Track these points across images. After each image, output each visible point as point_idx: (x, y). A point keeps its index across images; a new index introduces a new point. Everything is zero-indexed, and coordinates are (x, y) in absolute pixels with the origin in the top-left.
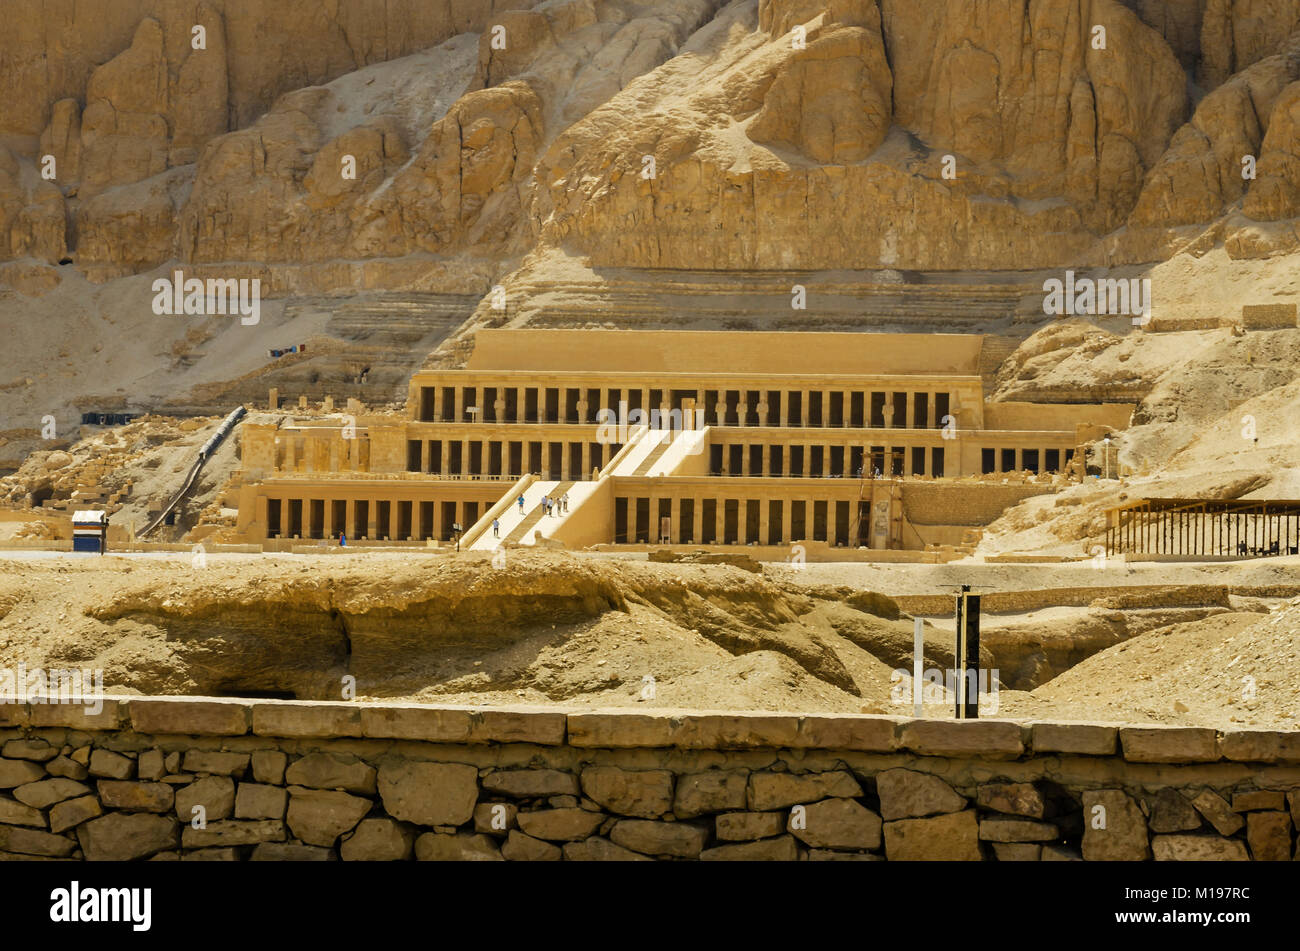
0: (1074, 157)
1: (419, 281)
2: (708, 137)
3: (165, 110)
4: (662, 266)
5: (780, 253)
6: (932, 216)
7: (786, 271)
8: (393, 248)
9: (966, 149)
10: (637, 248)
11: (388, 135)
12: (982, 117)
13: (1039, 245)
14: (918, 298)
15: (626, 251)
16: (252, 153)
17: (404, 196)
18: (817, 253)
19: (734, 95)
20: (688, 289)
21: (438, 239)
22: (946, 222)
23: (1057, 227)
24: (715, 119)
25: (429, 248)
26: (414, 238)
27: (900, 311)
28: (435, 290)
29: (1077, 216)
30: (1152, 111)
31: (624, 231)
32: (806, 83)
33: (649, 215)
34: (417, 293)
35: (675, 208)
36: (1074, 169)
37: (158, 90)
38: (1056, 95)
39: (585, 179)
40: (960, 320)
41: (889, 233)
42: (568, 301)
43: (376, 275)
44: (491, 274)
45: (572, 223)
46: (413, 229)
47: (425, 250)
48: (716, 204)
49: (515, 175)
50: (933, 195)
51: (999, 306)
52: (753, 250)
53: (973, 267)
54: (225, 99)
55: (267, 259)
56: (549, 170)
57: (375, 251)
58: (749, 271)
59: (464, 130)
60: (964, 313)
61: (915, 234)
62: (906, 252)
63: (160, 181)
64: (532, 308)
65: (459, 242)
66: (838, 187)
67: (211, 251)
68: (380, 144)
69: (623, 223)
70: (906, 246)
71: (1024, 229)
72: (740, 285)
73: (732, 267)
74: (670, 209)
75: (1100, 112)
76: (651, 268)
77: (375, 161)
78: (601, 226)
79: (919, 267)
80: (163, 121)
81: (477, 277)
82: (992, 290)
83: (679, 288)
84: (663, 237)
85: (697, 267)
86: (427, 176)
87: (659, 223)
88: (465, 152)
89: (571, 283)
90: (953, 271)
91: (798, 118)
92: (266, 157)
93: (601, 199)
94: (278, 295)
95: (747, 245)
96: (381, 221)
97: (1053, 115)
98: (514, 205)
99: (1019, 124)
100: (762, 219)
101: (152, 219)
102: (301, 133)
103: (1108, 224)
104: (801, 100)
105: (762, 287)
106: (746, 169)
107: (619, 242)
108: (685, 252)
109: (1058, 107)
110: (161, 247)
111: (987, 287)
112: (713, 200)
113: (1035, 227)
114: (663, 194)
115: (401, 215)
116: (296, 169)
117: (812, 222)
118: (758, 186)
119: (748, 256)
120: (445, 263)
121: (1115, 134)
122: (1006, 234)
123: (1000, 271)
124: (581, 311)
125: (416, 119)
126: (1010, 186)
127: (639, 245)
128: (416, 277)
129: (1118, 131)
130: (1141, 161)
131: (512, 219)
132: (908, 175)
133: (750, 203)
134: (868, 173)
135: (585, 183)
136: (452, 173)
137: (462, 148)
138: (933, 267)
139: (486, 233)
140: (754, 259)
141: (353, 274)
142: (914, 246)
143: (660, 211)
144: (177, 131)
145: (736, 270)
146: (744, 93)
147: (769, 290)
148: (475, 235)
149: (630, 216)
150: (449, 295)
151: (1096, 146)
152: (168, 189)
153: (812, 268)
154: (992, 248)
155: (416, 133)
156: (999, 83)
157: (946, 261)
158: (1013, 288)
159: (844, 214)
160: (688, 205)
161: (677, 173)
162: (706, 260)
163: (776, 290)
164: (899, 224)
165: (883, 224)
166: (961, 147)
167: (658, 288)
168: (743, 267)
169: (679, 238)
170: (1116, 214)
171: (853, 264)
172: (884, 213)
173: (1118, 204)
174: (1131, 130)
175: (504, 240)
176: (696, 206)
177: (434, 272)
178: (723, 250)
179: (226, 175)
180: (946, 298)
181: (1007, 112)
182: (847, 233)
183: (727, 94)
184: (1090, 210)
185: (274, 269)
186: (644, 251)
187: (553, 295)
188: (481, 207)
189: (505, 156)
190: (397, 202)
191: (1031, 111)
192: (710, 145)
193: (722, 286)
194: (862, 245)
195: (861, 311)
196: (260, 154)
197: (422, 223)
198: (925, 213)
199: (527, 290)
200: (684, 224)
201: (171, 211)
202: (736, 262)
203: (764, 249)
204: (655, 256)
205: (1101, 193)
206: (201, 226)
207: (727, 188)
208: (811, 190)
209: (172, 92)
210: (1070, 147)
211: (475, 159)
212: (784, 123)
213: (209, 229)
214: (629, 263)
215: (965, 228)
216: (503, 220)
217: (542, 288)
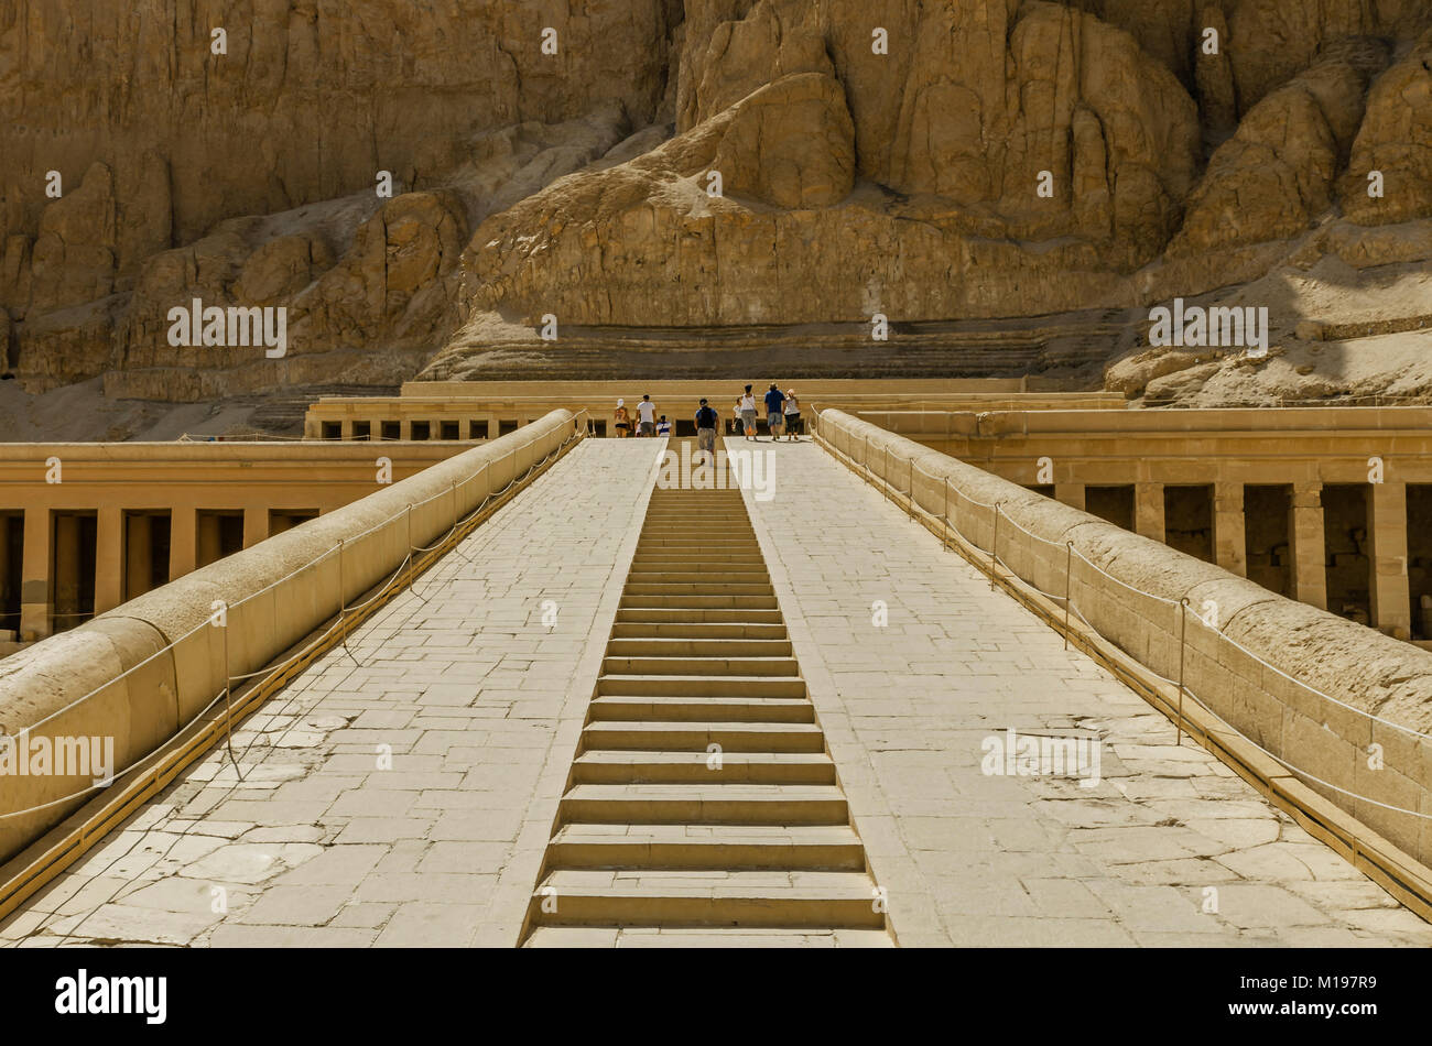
0: (1083, 191)
1: (344, 373)
2: (658, 187)
3: (112, 243)
4: (613, 322)
5: (746, 307)
6: (922, 260)
7: (755, 325)
8: (319, 345)
9: (951, 190)
10: (584, 304)
11: (315, 244)
12: (966, 155)
13: (1053, 287)
14: (917, 348)
15: (571, 309)
16: (185, 267)
17: (329, 294)
18: (788, 305)
19: (679, 154)
20: (644, 346)
21: (363, 334)
22: (938, 266)
23: (1073, 267)
24: (661, 175)
25: (355, 343)
26: (340, 334)
27: (899, 362)
28: (360, 381)
29: (1095, 254)
30: (1168, 140)
31: (569, 287)
32: (764, 128)
33: (597, 269)
34: (342, 385)
35: (626, 259)
36: (1085, 203)
37: (105, 225)
38: (1052, 129)
39: (519, 240)
40: (972, 370)
41: (871, 281)
42: (508, 360)
43: (301, 370)
44: (418, 366)
45: (508, 284)
46: (338, 326)
47: (350, 346)
48: (672, 254)
49: (441, 271)
50: (922, 237)
51: (1017, 355)
52: (716, 304)
53: (972, 315)
54: (169, 233)
55: (197, 364)
56: (477, 254)
57: (301, 349)
58: (713, 327)
59: (389, 228)
60: (975, 362)
61: (902, 281)
62: (893, 302)
63: (102, 304)
64: (466, 369)
65: (385, 338)
66: (809, 234)
67: (140, 357)
68: (306, 250)
69: (567, 278)
70: (893, 295)
71: (1032, 270)
72: (703, 342)
73: (691, 323)
74: (621, 262)
75: (1111, 140)
76: (602, 326)
77: (302, 266)
78: (542, 283)
79: (908, 319)
80: (109, 252)
81: (404, 369)
82: (1003, 338)
83: (635, 346)
84: (614, 291)
85: (653, 324)
86: (353, 275)
87: (608, 276)
88: (390, 248)
89: (511, 342)
90: (950, 320)
91: (757, 167)
92: (198, 271)
93: (540, 253)
94: (207, 399)
95: (708, 298)
96: (306, 320)
97: (1050, 151)
98: (440, 298)
99: (1009, 163)
100: (726, 268)
101: (90, 334)
102: (233, 249)
103: (1131, 262)
104: (759, 147)
105: (730, 343)
106: (705, 214)
107: (563, 299)
108: (638, 308)
109: (1055, 141)
110: (99, 360)
111: (998, 334)
112: (669, 250)
113: (1046, 267)
114: (612, 244)
115: (327, 313)
116: (226, 281)
117: (782, 272)
118: (722, 230)
119: (710, 311)
120: (372, 356)
121: (1130, 164)
122: (1011, 277)
123: (1006, 318)
124: (524, 370)
125: (344, 233)
126: (1007, 227)
127: (587, 300)
128: (341, 370)
129: (1133, 160)
130: (1164, 192)
131: (439, 312)
132: (889, 218)
133: (712, 251)
134: (844, 217)
135: (521, 243)
136: (377, 269)
137: (387, 244)
138: (925, 318)
139: (412, 326)
140: (717, 314)
141: (278, 372)
142: (902, 295)
143: (610, 263)
144: (122, 261)
145: (696, 327)
146: (689, 151)
147: (739, 346)
148: (401, 329)
149: (575, 271)
150: (375, 387)
151: (1107, 179)
152: (109, 309)
153: (784, 322)
154: (994, 294)
155: (343, 243)
156: (982, 122)
157: (940, 310)
158: (1031, 333)
159: (818, 262)
160: (640, 256)
161: (627, 221)
162: (662, 316)
163: (747, 345)
164: (882, 270)
165: (864, 271)
166: (946, 188)
167: (612, 344)
168: (704, 322)
169: (632, 292)
170: (1139, 251)
171: (832, 316)
172: (864, 261)
173: (1141, 240)
174: (1148, 159)
175: (431, 331)
176: (649, 257)
177: (359, 364)
178: (682, 305)
179: (159, 288)
180: (949, 348)
181: (992, 152)
182: (823, 283)
183: (670, 156)
184: (1108, 248)
185: (204, 375)
186: (592, 306)
187: (491, 354)
188: (407, 303)
189: (430, 251)
190: (323, 300)
191: (1023, 148)
192: (662, 194)
193: (683, 343)
194: (841, 295)
195: (852, 363)
196: (191, 267)
197: (348, 319)
198: (914, 257)
199: (459, 353)
200: (636, 277)
201: (109, 328)
202: (697, 317)
203: (728, 302)
204: (605, 312)
205: (1119, 229)
206: (132, 334)
207: (684, 236)
208: (781, 235)
209: (119, 228)
210: (1078, 180)
211: (399, 255)
212: (741, 171)
213: (139, 336)
214: (575, 321)
215: (960, 273)
216: (430, 312)
217: (477, 349)
